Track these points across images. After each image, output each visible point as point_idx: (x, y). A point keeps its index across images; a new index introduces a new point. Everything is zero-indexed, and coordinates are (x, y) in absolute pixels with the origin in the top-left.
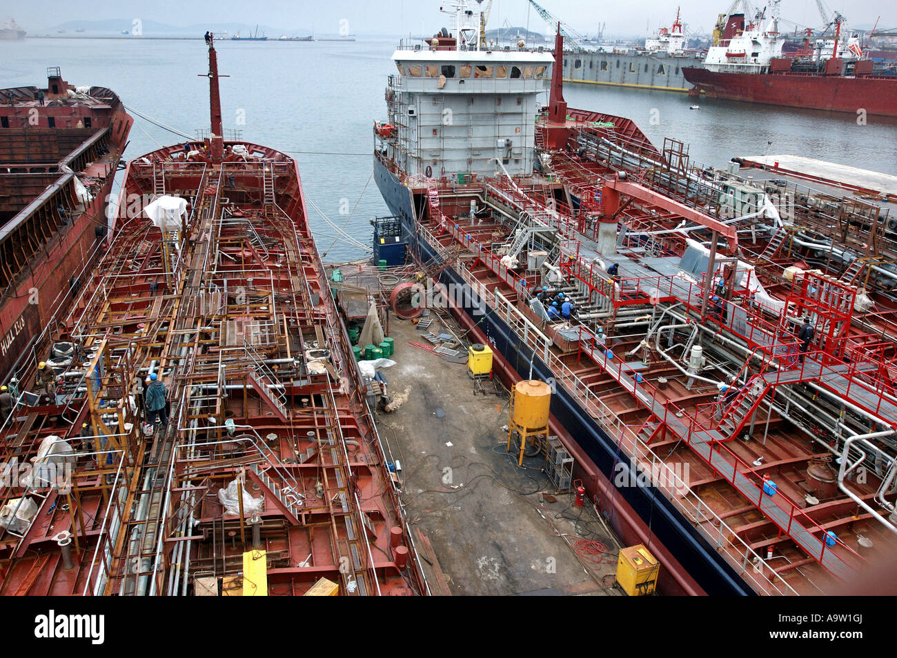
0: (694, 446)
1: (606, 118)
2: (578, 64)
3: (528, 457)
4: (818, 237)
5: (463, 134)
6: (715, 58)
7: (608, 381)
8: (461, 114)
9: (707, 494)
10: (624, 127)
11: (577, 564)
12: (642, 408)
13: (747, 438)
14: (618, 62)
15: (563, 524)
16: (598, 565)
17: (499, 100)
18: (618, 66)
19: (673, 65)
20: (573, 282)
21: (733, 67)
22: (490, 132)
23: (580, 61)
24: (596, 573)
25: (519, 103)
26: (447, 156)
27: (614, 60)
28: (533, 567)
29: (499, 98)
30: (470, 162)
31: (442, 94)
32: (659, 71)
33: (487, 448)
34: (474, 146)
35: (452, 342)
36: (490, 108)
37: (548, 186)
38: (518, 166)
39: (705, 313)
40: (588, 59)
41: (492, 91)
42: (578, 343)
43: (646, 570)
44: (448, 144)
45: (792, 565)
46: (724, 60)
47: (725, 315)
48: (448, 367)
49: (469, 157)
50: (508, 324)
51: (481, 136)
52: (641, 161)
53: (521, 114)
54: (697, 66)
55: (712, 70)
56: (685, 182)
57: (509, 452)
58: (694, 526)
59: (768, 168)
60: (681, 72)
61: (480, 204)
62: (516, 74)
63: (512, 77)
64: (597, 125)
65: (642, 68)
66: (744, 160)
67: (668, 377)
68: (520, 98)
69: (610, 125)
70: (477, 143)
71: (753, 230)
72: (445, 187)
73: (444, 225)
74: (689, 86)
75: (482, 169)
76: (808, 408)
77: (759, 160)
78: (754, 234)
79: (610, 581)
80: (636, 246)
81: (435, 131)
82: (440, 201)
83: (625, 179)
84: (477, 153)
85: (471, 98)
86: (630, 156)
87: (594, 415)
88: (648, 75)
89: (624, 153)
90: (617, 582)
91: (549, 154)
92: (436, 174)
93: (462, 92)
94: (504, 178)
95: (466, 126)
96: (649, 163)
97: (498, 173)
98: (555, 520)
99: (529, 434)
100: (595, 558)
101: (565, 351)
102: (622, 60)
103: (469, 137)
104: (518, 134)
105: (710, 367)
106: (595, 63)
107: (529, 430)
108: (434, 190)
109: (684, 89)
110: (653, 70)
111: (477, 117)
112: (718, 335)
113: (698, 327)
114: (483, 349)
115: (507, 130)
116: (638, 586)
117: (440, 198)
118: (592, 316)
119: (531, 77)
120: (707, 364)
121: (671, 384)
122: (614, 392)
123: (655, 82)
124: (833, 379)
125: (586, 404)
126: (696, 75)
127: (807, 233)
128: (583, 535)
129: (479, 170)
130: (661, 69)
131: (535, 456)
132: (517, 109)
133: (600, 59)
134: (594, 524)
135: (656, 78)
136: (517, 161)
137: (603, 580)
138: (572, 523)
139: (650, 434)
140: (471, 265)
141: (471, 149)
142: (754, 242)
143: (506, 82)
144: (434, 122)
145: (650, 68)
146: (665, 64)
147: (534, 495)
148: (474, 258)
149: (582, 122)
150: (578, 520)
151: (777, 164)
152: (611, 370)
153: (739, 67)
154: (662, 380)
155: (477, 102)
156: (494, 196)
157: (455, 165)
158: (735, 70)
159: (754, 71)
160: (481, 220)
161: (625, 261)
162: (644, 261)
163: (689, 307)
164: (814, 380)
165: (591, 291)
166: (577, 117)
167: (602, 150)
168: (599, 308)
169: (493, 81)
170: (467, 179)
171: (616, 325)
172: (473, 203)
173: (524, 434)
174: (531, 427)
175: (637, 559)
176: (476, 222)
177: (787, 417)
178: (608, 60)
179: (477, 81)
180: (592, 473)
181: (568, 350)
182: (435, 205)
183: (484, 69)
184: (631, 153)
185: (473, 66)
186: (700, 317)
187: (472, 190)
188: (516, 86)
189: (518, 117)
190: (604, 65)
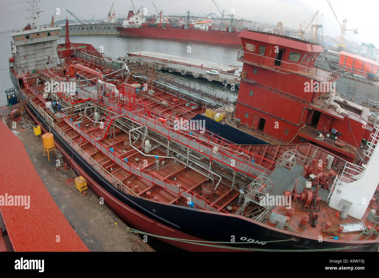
0: (92, 143)
1: (84, 45)
2: (83, 29)
3: (52, 158)
4: (140, 74)
5: (34, 56)
6: (125, 24)
7: (71, 129)
8: (32, 50)
9: (96, 156)
10: (89, 47)
11: (66, 186)
12: (79, 135)
13: (110, 138)
14: (96, 27)
15: (62, 176)
16: (72, 185)
17: (45, 44)
18: (96, 28)
19: (113, 26)
20: (62, 99)
21: (131, 26)
22: (42, 54)
23: (84, 28)
24: (72, 187)
25: (51, 44)
26: (29, 65)
27: (94, 26)
28: (53, 190)
29: (44, 43)
30: (36, 65)
31: (26, 45)
32: (109, 29)
33: (40, 158)
34: (37, 60)
35: (30, 127)
36: (41, 46)
37: (62, 70)
38: (52, 64)
39: (98, 102)
40: (86, 27)
41: (41, 41)
42: (62, 118)
43: (82, 183)
44: (29, 61)
45: (117, 170)
46: (128, 24)
47: (103, 101)
48: (28, 135)
49: (36, 64)
50: (44, 117)
51: (40, 56)
52: (92, 57)
53: (52, 47)
54: (120, 26)
55: (125, 27)
56: (104, 62)
57: (46, 158)
58: (92, 166)
59: (138, 56)
60: (115, 28)
61: (40, 79)
62: (49, 34)
63: (48, 36)
64: (81, 47)
65: (104, 28)
66: (131, 54)
67: (89, 124)
68: (51, 42)
69: (85, 47)
70: (38, 59)
71: (122, 74)
72: (28, 75)
73: (28, 88)
74: (118, 33)
75: (40, 67)
76: (126, 125)
77: (135, 53)
78: (122, 76)
79: (75, 189)
80: (83, 84)
81: (25, 57)
82: (27, 80)
83: (75, 63)
84: (39, 62)
85: (35, 44)
86: (88, 56)
87: (66, 140)
88: (105, 30)
89: (87, 55)
90: (77, 189)
91: (65, 59)
92: (26, 72)
93: (32, 43)
94: (46, 69)
95: (34, 54)
96: (94, 57)
97: (45, 68)
98: (60, 175)
99: (49, 151)
100: (72, 184)
101: (59, 122)
102: (97, 26)
103: (36, 57)
104: (51, 54)
105: (102, 118)
106: (88, 28)
107: (49, 149)
108: (25, 77)
109: (117, 34)
110: (107, 28)
111: (38, 50)
112: (102, 108)
113: (97, 107)
114: (37, 127)
115: (48, 53)
116: (82, 188)
117: (27, 79)
118: (66, 109)
119: (54, 35)
120: (101, 117)
121: (91, 126)
122: (72, 132)
123: (108, 32)
124: (130, 115)
125: (64, 137)
126: (120, 29)
127: (137, 73)
128: (68, 178)
129: (40, 68)
130: (109, 28)
131: (54, 158)
132: (50, 46)
133: (90, 26)
134: (71, 174)
135: (108, 31)
136: (52, 63)
137: (74, 189)
138: (65, 175)
139: (81, 142)
140: (35, 99)
141: (36, 61)
142: (123, 78)
143: (46, 38)
144: (25, 54)
145: (106, 28)
146: (111, 26)
147: (53, 169)
148: (36, 97)
149: (76, 47)
150: (66, 174)
151: (140, 54)
152: (71, 125)
153: (133, 26)
154: (87, 125)
155: (37, 45)
156: (44, 75)
157: (32, 68)
158: (132, 27)
159: (137, 27)
160: (40, 84)
161: (79, 90)
162: (85, 89)
163: (95, 101)
164: (125, 116)
165: (66, 101)
166: (74, 46)
167: (81, 55)
168: (69, 106)
169: (42, 38)
170: (35, 72)
171: (73, 111)
172: (38, 79)
173: (48, 151)
174: (49, 148)
175: (79, 180)
176: (39, 85)
177: (122, 129)
178: (92, 26)
179: (37, 39)
180: (69, 159)
181: (60, 121)
182: (25, 82)
183: (38, 34)
184: (89, 55)
185: (35, 34)
186: (97, 103)
187: (37, 75)
188: (50, 38)
189: (51, 48)
190: (91, 28)
